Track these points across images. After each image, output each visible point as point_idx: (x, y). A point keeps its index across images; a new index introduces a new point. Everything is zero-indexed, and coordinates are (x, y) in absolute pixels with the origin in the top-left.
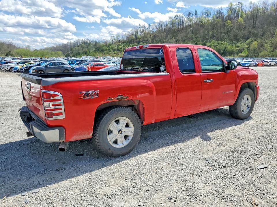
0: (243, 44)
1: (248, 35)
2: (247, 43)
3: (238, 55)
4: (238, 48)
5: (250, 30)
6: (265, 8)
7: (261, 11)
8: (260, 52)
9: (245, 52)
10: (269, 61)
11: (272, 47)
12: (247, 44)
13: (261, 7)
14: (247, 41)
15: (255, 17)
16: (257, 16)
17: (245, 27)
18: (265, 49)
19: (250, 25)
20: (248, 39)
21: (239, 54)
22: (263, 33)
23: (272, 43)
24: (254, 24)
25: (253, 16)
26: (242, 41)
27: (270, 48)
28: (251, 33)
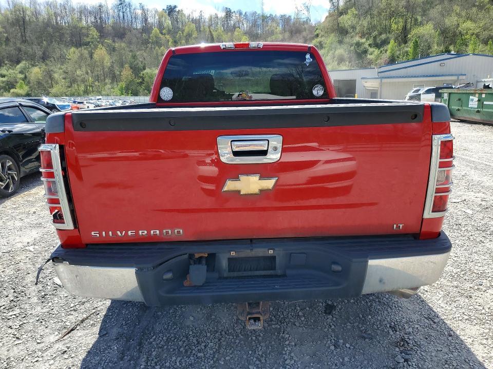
0: (11, 71)
1: (18, 55)
2: (19, 70)
3: (9, 92)
4: (4, 79)
5: (18, 45)
6: (36, 8)
7: (28, 13)
8: (50, 87)
9: (21, 87)
10: (85, 102)
11: (67, 80)
12: (21, 72)
13: (28, 6)
14: (18, 66)
15: (21, 23)
16: (24, 22)
17: (7, 39)
18: (57, 83)
19: (16, 36)
20: (18, 62)
21: (12, 90)
22: (44, 53)
23: (65, 72)
24: (22, 35)
25: (17, 20)
26: (8, 65)
27: (63, 80)
28: (20, 51)
